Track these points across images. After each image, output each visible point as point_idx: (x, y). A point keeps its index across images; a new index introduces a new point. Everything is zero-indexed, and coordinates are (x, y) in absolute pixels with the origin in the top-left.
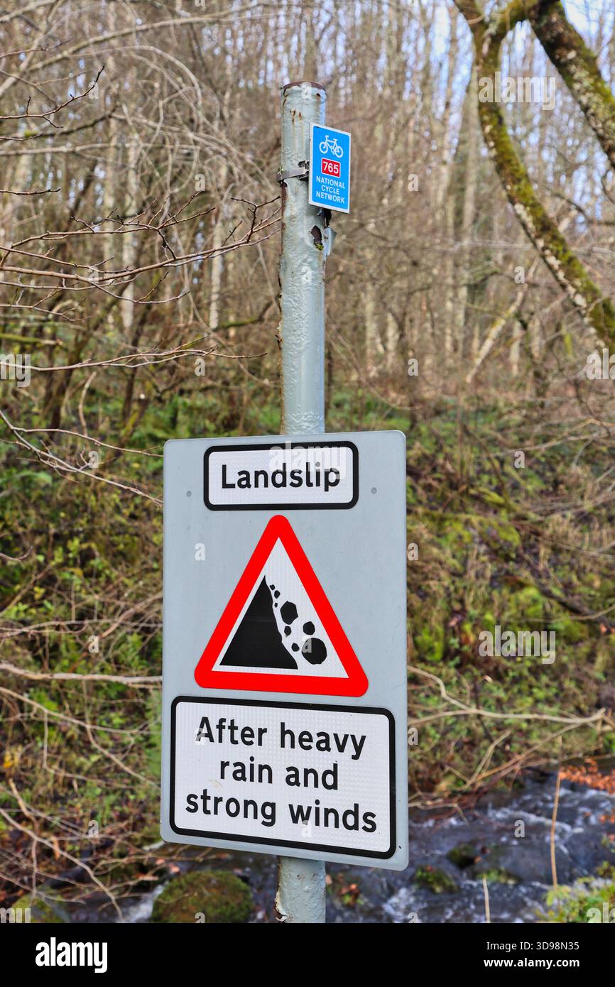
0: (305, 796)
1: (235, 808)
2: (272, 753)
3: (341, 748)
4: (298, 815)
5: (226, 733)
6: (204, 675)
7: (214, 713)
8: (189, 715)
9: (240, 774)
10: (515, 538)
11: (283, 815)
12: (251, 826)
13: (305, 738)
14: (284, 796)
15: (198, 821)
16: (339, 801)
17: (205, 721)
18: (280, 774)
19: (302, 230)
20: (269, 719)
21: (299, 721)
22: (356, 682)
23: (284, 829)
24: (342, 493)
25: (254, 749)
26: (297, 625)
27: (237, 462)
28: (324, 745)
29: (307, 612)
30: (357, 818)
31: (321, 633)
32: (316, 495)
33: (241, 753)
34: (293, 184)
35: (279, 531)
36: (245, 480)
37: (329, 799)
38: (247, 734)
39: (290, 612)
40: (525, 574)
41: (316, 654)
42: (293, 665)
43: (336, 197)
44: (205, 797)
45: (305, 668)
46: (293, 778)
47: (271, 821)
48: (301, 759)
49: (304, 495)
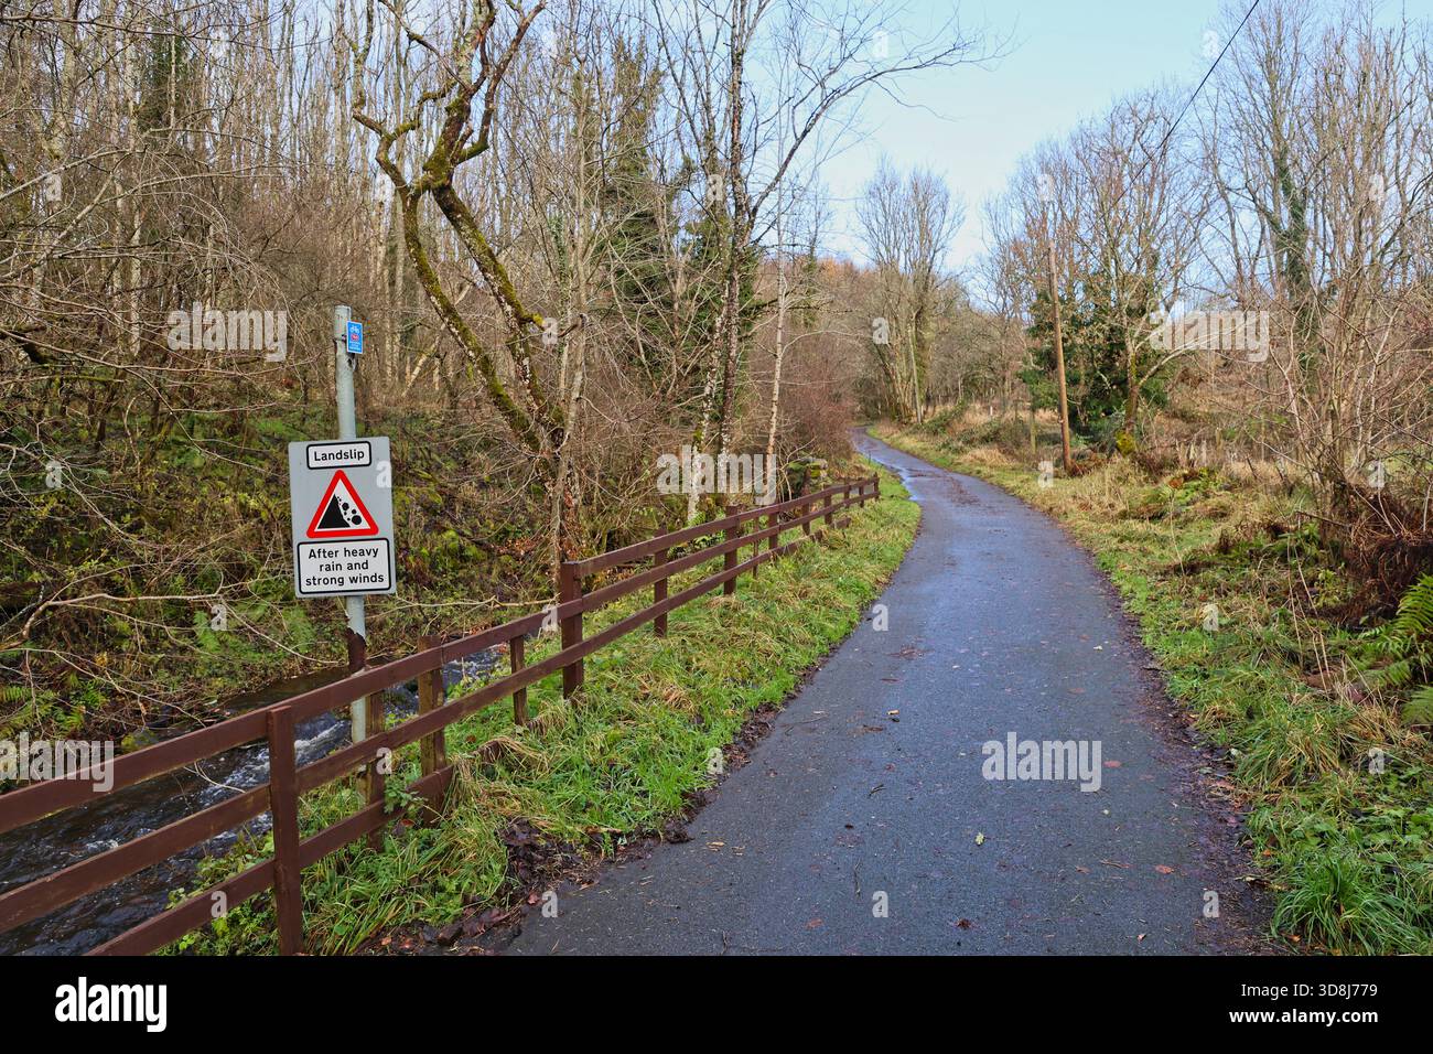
0: (355, 573)
1: (326, 581)
2: (344, 560)
3: (369, 554)
4: (353, 580)
5: (322, 554)
6: (311, 533)
7: (316, 547)
8: (305, 550)
9: (328, 568)
10: (439, 500)
11: (347, 581)
12: (335, 587)
13: (354, 553)
14: (346, 574)
15: (312, 588)
16: (369, 573)
17: (312, 551)
18: (345, 567)
19: (344, 360)
20: (340, 547)
21: (351, 546)
22: (374, 529)
23: (348, 586)
24: (365, 460)
25: (334, 559)
26: (349, 511)
27: (321, 451)
28: (362, 553)
29: (353, 505)
30: (375, 578)
31: (359, 513)
32: (355, 461)
33: (329, 561)
34: (339, 343)
35: (340, 476)
36: (325, 457)
37: (364, 573)
38: (330, 554)
39: (346, 506)
41: (357, 520)
42: (348, 526)
43: (357, 348)
44: (314, 579)
45: (353, 527)
46: (350, 567)
47: (342, 584)
48: (353, 560)
49: (350, 462)
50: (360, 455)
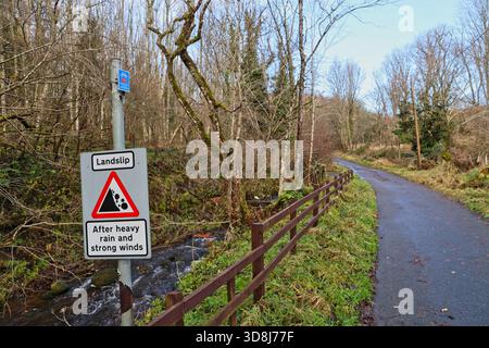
0: (124, 243)
1: (105, 248)
2: (114, 233)
3: (133, 230)
4: (122, 248)
5: (101, 229)
6: (94, 215)
7: (98, 225)
8: (91, 226)
9: (106, 240)
11: (118, 248)
12: (110, 253)
13: (123, 229)
14: (118, 244)
15: (95, 253)
16: (133, 243)
17: (95, 227)
18: (117, 239)
19: (117, 96)
20: (113, 225)
21: (121, 224)
22: (136, 213)
23: (119, 252)
24: (130, 164)
25: (109, 233)
26: (119, 200)
27: (101, 158)
28: (128, 230)
29: (122, 196)
30: (138, 247)
31: (126, 201)
32: (123, 165)
33: (106, 234)
34: (114, 84)
35: (113, 175)
36: (103, 163)
37: (130, 243)
38: (107, 229)
39: (117, 196)
40: (185, 189)
41: (125, 206)
42: (119, 210)
43: (126, 88)
44: (97, 247)
45: (122, 211)
46: (120, 239)
47: (115, 250)
48: (122, 234)
49: (120, 166)
50: (127, 161)
